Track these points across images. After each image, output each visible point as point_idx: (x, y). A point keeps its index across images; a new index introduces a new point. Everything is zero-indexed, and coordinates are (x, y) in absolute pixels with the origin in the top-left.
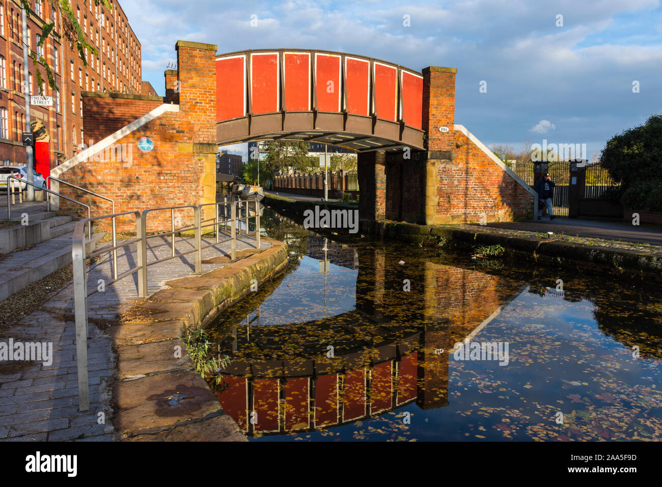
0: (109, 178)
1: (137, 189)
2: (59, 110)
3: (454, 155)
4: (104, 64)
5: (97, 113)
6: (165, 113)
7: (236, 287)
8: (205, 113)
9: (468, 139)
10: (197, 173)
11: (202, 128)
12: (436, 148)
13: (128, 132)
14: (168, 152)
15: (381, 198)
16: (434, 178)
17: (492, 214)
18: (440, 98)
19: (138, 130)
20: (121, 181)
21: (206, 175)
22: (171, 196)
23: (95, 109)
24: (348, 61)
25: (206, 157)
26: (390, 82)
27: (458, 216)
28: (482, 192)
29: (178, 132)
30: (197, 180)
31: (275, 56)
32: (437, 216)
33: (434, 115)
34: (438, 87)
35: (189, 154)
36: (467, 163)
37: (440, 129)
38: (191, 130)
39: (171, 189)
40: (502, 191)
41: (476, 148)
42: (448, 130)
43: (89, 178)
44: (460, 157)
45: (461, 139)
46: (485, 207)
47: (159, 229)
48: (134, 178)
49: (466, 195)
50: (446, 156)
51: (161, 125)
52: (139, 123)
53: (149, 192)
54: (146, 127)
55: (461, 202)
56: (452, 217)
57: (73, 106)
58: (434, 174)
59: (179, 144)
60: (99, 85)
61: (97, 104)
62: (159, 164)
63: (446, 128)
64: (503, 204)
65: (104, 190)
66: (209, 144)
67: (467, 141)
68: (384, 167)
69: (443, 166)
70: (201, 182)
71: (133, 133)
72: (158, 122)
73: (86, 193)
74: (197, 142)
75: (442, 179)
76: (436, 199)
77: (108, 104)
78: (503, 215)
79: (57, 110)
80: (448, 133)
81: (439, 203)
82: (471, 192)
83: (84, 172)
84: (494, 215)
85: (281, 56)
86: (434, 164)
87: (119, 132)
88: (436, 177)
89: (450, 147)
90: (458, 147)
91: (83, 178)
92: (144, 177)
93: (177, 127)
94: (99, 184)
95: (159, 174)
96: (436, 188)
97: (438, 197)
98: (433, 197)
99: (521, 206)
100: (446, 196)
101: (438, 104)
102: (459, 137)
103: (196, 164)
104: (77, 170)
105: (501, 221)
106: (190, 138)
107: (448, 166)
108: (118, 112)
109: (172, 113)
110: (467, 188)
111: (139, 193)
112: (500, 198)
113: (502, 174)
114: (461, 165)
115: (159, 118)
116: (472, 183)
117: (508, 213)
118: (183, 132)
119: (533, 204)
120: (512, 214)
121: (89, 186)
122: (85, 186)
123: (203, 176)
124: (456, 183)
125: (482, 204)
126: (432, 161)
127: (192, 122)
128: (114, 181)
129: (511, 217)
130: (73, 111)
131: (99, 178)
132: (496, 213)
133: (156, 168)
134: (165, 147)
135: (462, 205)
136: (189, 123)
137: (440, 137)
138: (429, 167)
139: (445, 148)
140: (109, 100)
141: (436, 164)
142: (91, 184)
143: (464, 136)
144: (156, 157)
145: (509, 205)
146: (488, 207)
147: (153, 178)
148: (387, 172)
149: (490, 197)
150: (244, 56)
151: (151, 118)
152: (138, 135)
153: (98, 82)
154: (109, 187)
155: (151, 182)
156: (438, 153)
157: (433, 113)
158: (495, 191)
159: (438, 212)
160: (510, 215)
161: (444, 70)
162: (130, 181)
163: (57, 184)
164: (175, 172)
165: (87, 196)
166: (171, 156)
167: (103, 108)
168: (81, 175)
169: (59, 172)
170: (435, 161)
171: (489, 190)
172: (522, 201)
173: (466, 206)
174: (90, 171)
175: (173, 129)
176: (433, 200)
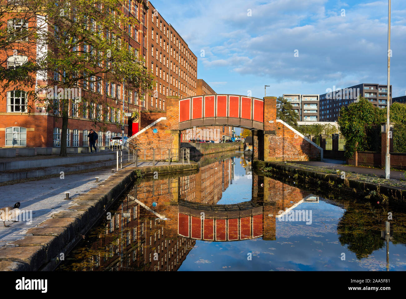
0: (144, 142)
1: (152, 145)
2: (144, 106)
3: (276, 132)
4: (171, 76)
5: (145, 118)
6: (162, 120)
7: (161, 169)
8: (175, 119)
9: (284, 125)
10: (171, 140)
11: (174, 125)
12: (268, 129)
13: (150, 127)
14: (162, 133)
15: (256, 150)
16: (267, 142)
17: (298, 157)
18: (269, 109)
19: (153, 126)
20: (147, 143)
21: (175, 141)
22: (163, 148)
23: (144, 117)
24: (230, 97)
25: (175, 135)
26: (248, 104)
27: (280, 158)
28: (292, 148)
29: (166, 126)
30: (172, 143)
31: (201, 98)
32: (269, 157)
33: (266, 116)
34: (268, 105)
35: (169, 134)
36: (284, 135)
37: (269, 122)
38: (170, 125)
39: (163, 146)
40: (303, 147)
41: (288, 129)
42: (273, 122)
43: (138, 142)
44: (280, 133)
45: (281, 125)
46: (293, 154)
47: (159, 159)
48: (151, 142)
49: (283, 149)
50: (273, 133)
51: (161, 124)
52: (153, 124)
53: (156, 146)
54: (155, 125)
55: (282, 152)
56: (276, 158)
57: (152, 103)
58: (267, 140)
59: (166, 131)
60: (167, 88)
61: (145, 115)
62: (159, 137)
63: (272, 121)
64: (303, 153)
65: (142, 146)
66: (176, 130)
67: (283, 126)
68: (257, 137)
69: (271, 137)
70: (173, 143)
71: (151, 127)
72: (159, 124)
73: (137, 147)
74: (172, 129)
75: (271, 142)
76: (268, 151)
77: (148, 115)
78: (303, 158)
79: (143, 106)
80: (273, 123)
81: (270, 152)
82: (286, 148)
83: (136, 140)
84: (299, 158)
85: (204, 97)
86: (267, 136)
87: (147, 127)
88: (268, 141)
89: (275, 129)
90: (279, 129)
91: (136, 142)
92: (154, 141)
93: (165, 125)
94: (141, 144)
95: (159, 140)
96: (268, 146)
97: (269, 150)
98: (267, 150)
99: (313, 154)
100: (273, 150)
101: (268, 112)
102: (280, 124)
103: (171, 137)
104: (134, 139)
105: (302, 161)
106: (170, 128)
107: (273, 137)
108: (152, 117)
109: (164, 120)
110: (284, 146)
111: (153, 147)
112: (301, 151)
113: (302, 140)
114: (281, 136)
115: (160, 122)
116: (286, 144)
117: (306, 157)
118: (167, 126)
119: (320, 153)
120: (308, 158)
121: (137, 144)
122: (136, 145)
123: (174, 141)
124: (278, 144)
125: (292, 153)
126: (266, 135)
127: (170, 123)
128: (145, 143)
129: (308, 159)
130: (152, 105)
131: (141, 142)
132: (300, 157)
133: (158, 138)
134: (161, 131)
135: (281, 153)
136: (169, 123)
137: (269, 125)
138: (265, 137)
139: (272, 129)
140: (149, 113)
141: (268, 136)
142: (138, 144)
143: (282, 124)
144: (158, 135)
145: (307, 154)
146: (295, 154)
147: (157, 142)
148: (258, 139)
149: (296, 150)
150: (190, 99)
151: (157, 122)
152: (153, 128)
153: (167, 87)
154: (143, 145)
155: (157, 143)
156: (269, 132)
157: (266, 115)
158: (299, 148)
159: (269, 156)
160: (307, 158)
161: (270, 98)
162: (150, 143)
163: (128, 144)
164: (164, 140)
165: (137, 148)
166: (163, 134)
167: (147, 116)
168: (135, 141)
169: (129, 140)
170: (267, 135)
171: (295, 147)
172: (314, 152)
173: (283, 154)
174: (138, 140)
175: (164, 125)
176: (267, 151)
